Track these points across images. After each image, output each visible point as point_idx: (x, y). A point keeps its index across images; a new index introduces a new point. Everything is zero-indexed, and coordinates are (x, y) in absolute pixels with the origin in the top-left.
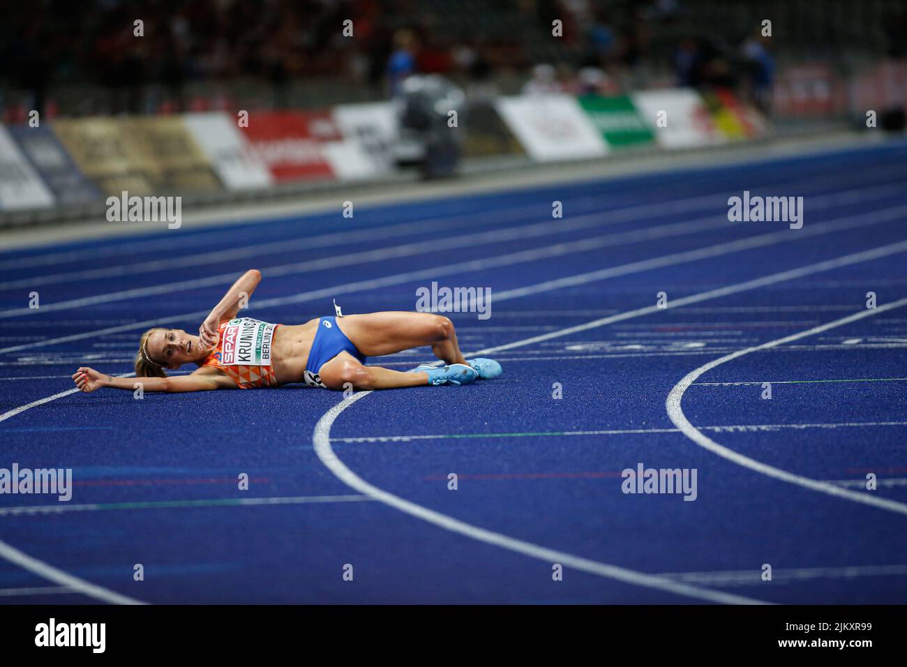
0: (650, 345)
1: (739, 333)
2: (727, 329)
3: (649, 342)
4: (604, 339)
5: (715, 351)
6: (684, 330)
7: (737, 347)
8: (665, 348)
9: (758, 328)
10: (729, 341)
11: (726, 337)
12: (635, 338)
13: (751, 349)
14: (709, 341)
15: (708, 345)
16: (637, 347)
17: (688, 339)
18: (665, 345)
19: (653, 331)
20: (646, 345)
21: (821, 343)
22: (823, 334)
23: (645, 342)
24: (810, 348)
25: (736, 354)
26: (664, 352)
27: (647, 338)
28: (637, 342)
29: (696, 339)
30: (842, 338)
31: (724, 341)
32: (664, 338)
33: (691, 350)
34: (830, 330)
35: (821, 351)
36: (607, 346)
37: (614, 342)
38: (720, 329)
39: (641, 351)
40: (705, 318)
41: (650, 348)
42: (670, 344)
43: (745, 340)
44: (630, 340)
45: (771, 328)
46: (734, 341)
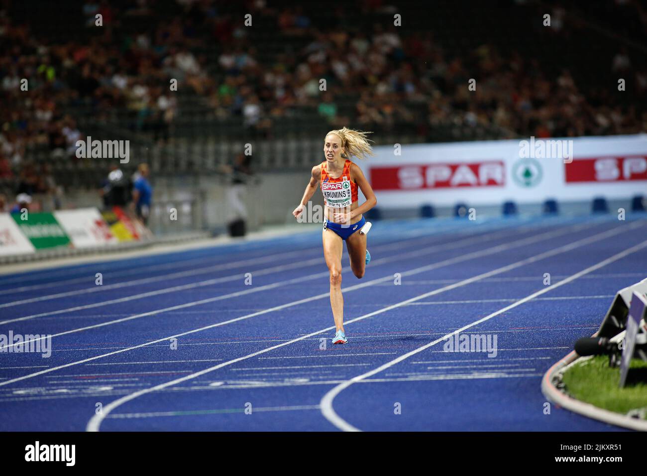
0: (74, 389)
1: (137, 379)
2: (128, 376)
3: (73, 387)
4: (40, 385)
5: (119, 392)
6: (97, 378)
7: (136, 389)
8: (84, 391)
9: (150, 376)
10: (130, 385)
11: (127, 382)
12: (62, 385)
13: (146, 391)
14: (116, 385)
15: (115, 388)
16: (65, 391)
17: (100, 384)
18: (84, 389)
19: (75, 379)
20: (70, 389)
21: (195, 385)
22: (196, 379)
23: (69, 387)
24: (187, 389)
25: (136, 395)
26: (84, 394)
27: (71, 384)
28: (64, 387)
29: (107, 384)
30: (209, 382)
31: (126, 385)
32: (84, 384)
33: (103, 392)
34: (200, 376)
35: (195, 391)
36: (43, 390)
37: (48, 388)
38: (123, 377)
39: (67, 394)
40: (112, 369)
41: (74, 391)
42: (88, 388)
43: (141, 385)
44: (58, 386)
45: (159, 375)
46: (133, 385)
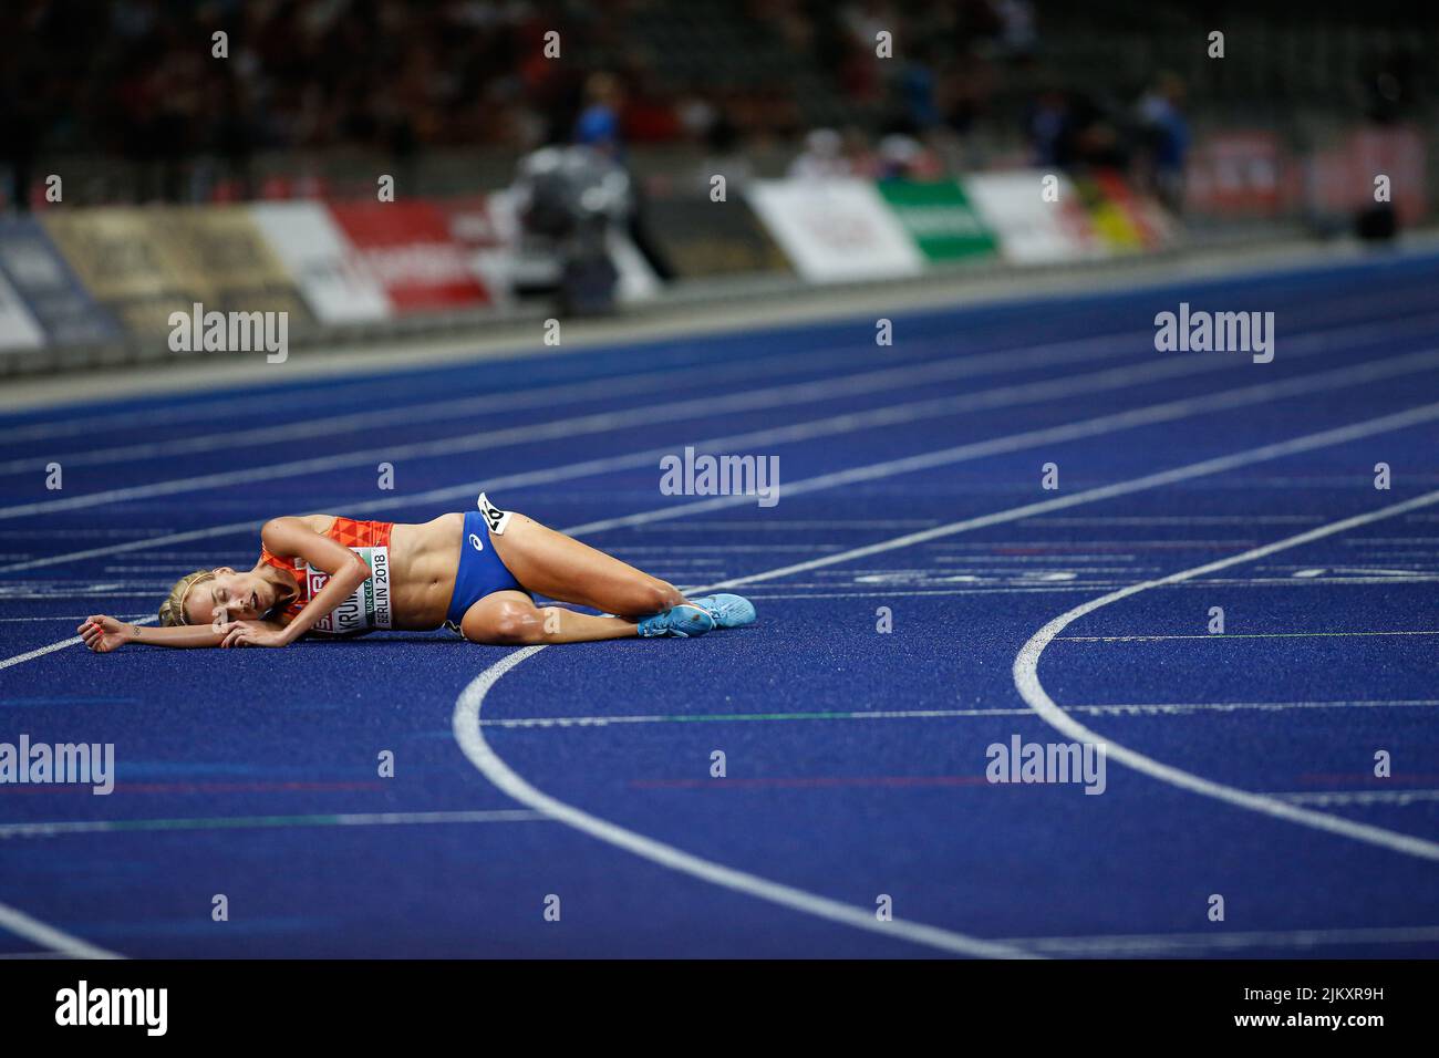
0: (989, 576)
1: (1130, 558)
2: (1110, 551)
3: (987, 571)
4: (915, 566)
5: (1091, 586)
6: (1041, 552)
7: (1128, 580)
8: (1012, 581)
9: (1161, 551)
10: (1113, 570)
11: (1109, 565)
12: (965, 566)
13: (1149, 584)
14: (1083, 570)
15: (1081, 577)
16: (969, 579)
17: (1048, 567)
18: (1013, 576)
19: (993, 553)
20: (981, 576)
21: (1260, 575)
22: (1263, 560)
23: (980, 571)
24: (1242, 583)
25: (1125, 592)
26: (1010, 587)
27: (983, 565)
28: (968, 571)
29: (1062, 567)
30: (1293, 567)
31: (1106, 570)
32: (1011, 565)
33: (1054, 584)
34: (1273, 555)
35: (1260, 588)
36: (920, 576)
37: (932, 571)
38: (1099, 552)
39: (974, 586)
40: (1076, 534)
41: (989, 581)
42: (1021, 576)
43: (1138, 570)
44: (955, 567)
45: (1179, 552)
46: (1122, 570)
